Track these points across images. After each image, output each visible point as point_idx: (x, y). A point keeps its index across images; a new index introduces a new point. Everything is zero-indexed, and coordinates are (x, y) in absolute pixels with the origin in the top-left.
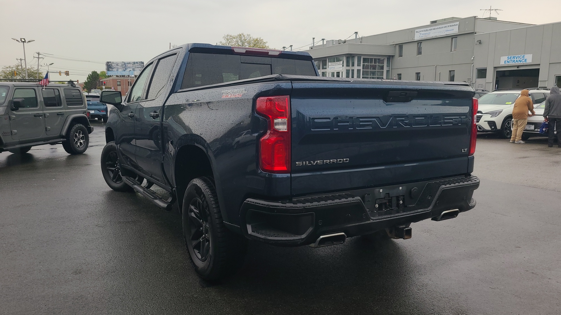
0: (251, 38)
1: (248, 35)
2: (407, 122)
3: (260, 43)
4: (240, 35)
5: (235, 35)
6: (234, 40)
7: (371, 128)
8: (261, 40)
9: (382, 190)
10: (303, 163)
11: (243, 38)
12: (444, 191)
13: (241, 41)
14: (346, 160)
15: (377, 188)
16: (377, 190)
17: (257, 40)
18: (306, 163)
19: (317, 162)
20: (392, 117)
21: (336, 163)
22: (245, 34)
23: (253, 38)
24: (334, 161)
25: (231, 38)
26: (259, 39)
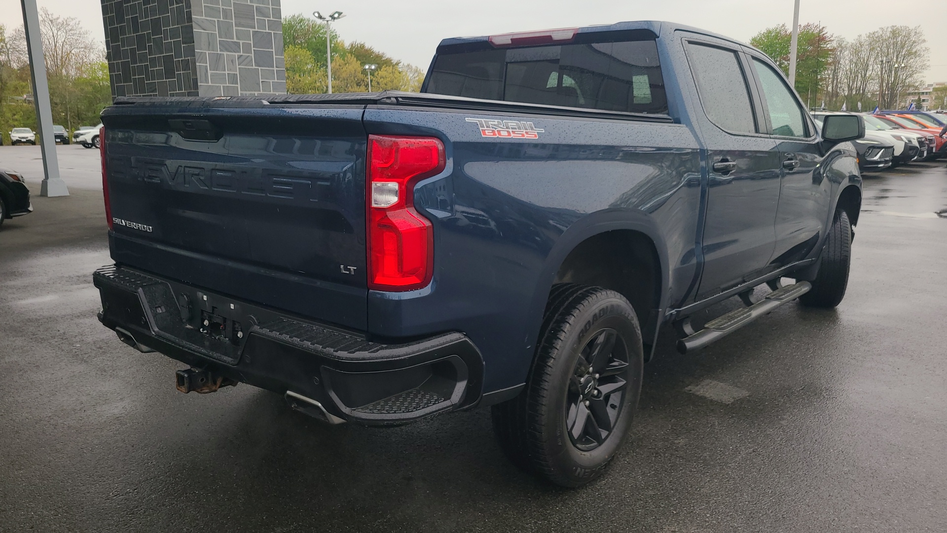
2: (203, 178)
7: (159, 182)
9: (206, 297)
14: (149, 229)
15: (199, 291)
16: (200, 294)
18: (119, 220)
19: (126, 223)
20: (182, 166)
21: (140, 229)
24: (139, 226)
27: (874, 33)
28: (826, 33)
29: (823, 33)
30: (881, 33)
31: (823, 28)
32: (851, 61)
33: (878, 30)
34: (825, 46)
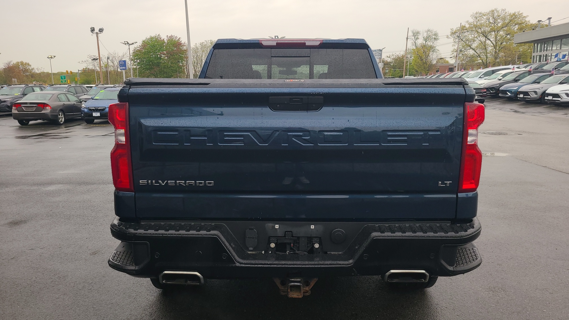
0: (506, 13)
1: (504, 10)
2: (307, 138)
3: (519, 18)
4: (493, 11)
5: (486, 12)
6: (485, 17)
7: (243, 145)
8: (520, 14)
9: (278, 226)
10: (148, 182)
11: (496, 14)
12: (376, 241)
13: (493, 17)
14: (211, 183)
15: (269, 223)
16: (269, 225)
17: (514, 14)
18: (152, 182)
19: (167, 182)
20: (278, 131)
21: (194, 185)
22: (499, 9)
23: (510, 12)
24: (192, 182)
25: (480, 15)
26: (517, 14)
27: (202, 43)
28: (181, 41)
29: (180, 41)
30: (206, 43)
31: (180, 38)
32: (194, 57)
33: (204, 41)
34: (182, 48)
